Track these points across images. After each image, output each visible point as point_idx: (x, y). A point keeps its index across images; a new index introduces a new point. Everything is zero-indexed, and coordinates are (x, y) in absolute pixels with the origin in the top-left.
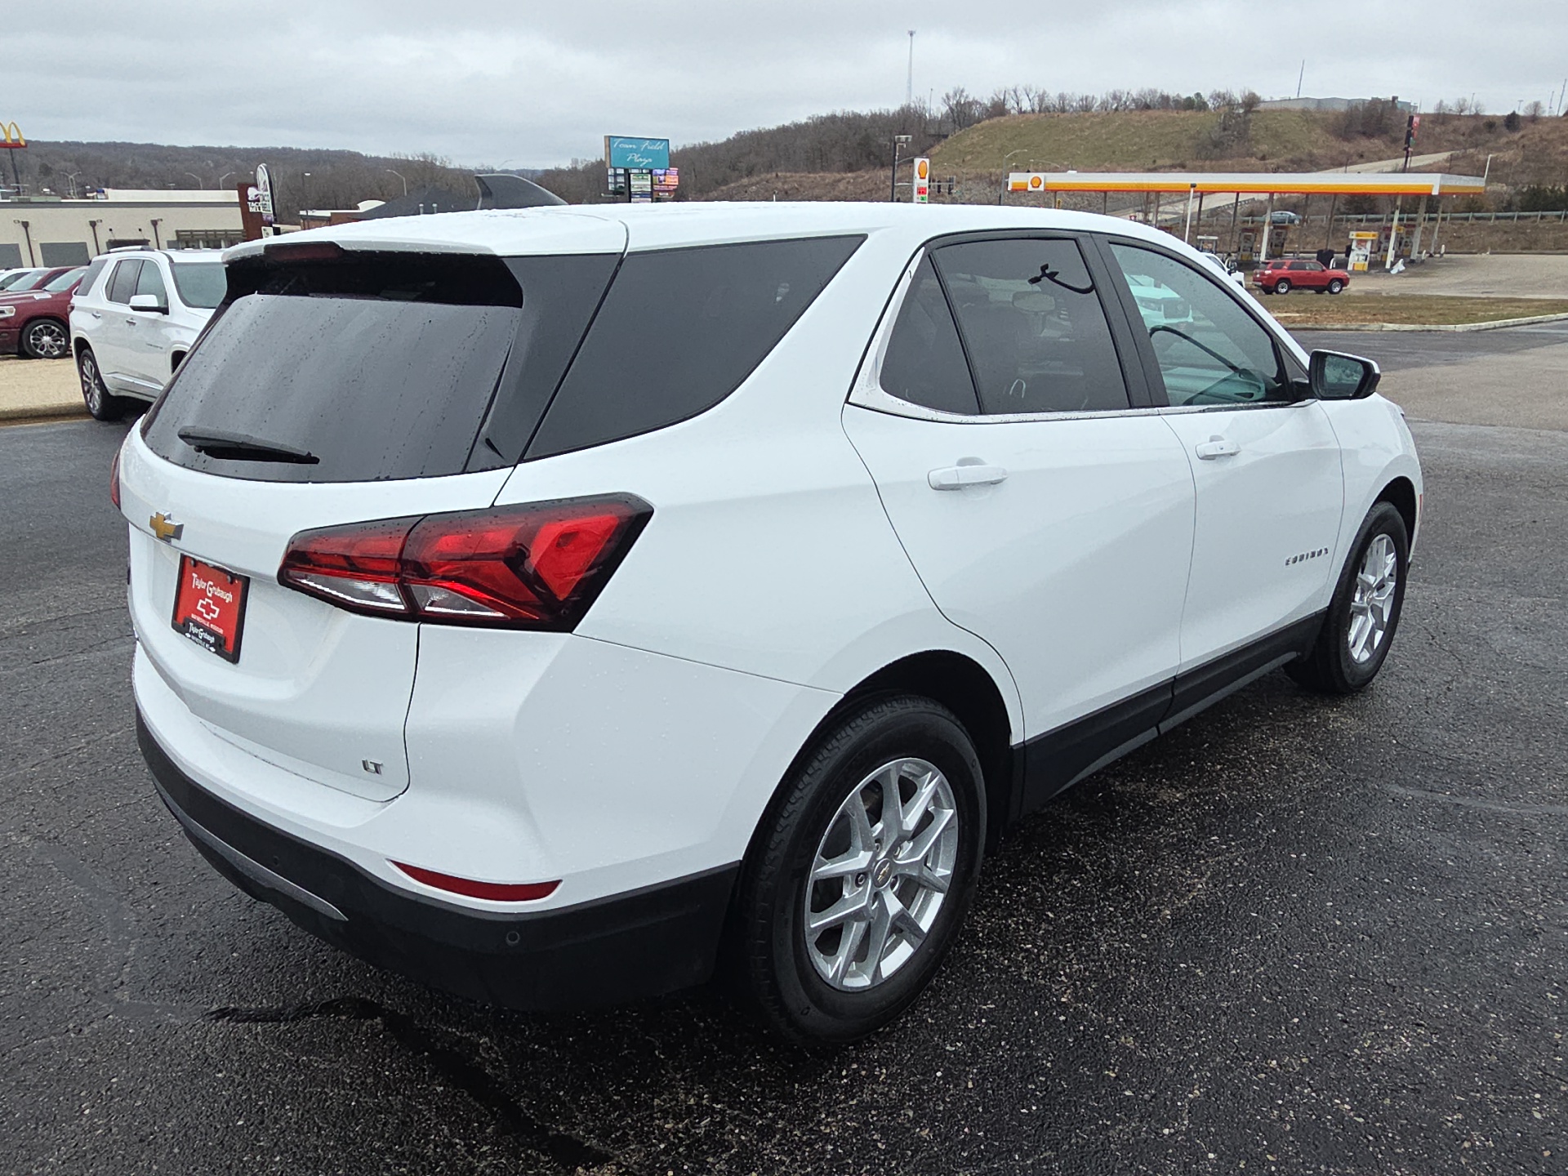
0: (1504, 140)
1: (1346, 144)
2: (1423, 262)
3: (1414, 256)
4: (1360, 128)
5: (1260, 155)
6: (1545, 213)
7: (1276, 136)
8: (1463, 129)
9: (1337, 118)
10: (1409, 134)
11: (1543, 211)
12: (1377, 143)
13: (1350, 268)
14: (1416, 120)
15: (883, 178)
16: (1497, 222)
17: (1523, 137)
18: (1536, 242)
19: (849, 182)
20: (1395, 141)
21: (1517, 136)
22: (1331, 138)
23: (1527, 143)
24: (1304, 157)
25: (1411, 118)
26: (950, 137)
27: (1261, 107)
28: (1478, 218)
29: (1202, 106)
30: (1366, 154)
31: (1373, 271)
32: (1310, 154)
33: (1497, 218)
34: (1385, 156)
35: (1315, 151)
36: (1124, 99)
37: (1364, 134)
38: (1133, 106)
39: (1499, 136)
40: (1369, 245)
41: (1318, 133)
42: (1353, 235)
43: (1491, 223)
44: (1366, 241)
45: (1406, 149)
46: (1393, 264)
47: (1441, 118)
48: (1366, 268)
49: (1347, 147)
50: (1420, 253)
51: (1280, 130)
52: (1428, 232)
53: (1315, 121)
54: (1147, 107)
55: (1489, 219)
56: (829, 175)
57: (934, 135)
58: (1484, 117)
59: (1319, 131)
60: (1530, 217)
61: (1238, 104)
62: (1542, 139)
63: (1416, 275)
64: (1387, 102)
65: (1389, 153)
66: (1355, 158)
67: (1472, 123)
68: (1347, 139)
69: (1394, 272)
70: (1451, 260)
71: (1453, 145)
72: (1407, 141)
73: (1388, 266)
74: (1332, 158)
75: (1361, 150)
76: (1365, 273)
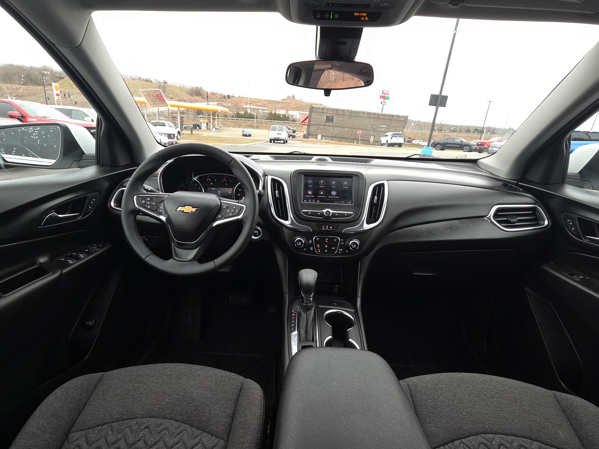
0: (228, 101)
1: (192, 97)
2: (218, 129)
3: (216, 127)
4: (195, 94)
5: (170, 98)
6: (241, 119)
7: (174, 93)
8: (219, 97)
9: (189, 90)
10: (207, 96)
11: (241, 118)
12: (199, 98)
13: (202, 129)
14: (208, 93)
15: (39, 89)
16: (232, 120)
17: (232, 100)
18: (241, 125)
19: (24, 89)
20: (204, 98)
21: (231, 100)
22: (188, 95)
23: (233, 102)
24: (182, 99)
25: (207, 92)
26: (65, 78)
27: (168, 84)
28: (228, 119)
29: (151, 82)
30: (197, 100)
31: (208, 131)
32: (183, 99)
33: (232, 119)
34: (202, 101)
35: (185, 98)
36: (126, 76)
37: (196, 95)
38: (130, 78)
39: (227, 100)
40: (206, 123)
41: (184, 93)
42: (201, 121)
43: (231, 120)
44: (205, 122)
45: (207, 100)
46: (212, 129)
47: (213, 94)
48: (206, 130)
49: (192, 98)
50: (217, 127)
51: (175, 91)
52: (218, 121)
53: (183, 90)
54: (134, 79)
55: (230, 119)
56: (14, 85)
57: (58, 77)
58: (222, 95)
59: (185, 93)
60: (238, 119)
61: (162, 83)
62: (236, 102)
63: (217, 132)
64: (200, 88)
65: (203, 101)
66: (195, 101)
67: (220, 96)
68: (192, 96)
69: (213, 131)
70: (224, 129)
71: (218, 101)
72: (207, 98)
73: (211, 129)
74: (189, 100)
75: (196, 99)
76: (206, 131)
